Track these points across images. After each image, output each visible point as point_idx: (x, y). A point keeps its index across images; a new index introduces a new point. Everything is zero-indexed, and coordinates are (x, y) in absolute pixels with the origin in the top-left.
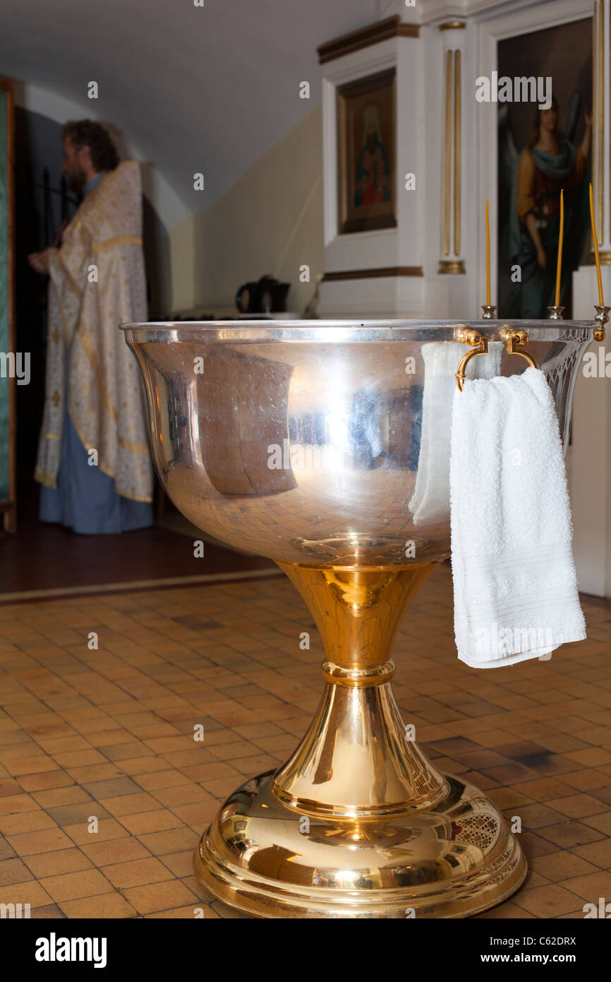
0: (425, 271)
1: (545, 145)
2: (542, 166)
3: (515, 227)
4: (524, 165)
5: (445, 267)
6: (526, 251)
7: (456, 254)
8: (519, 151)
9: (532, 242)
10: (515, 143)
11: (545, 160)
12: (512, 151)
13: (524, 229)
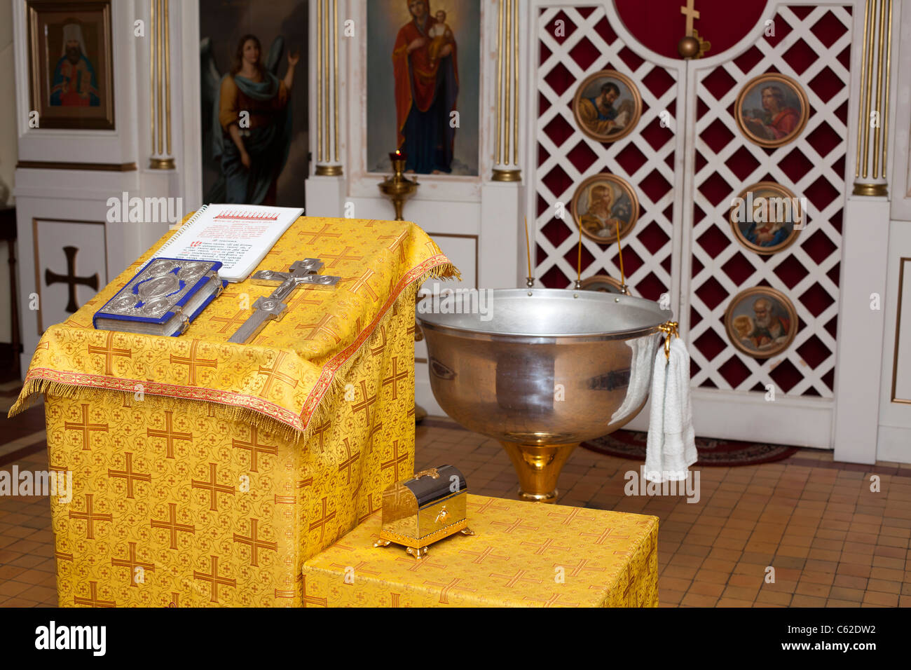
0: (137, 165)
1: (248, 72)
2: (245, 89)
3: (218, 133)
4: (226, 87)
5: (156, 164)
6: (230, 152)
7: (169, 153)
8: (221, 74)
9: (235, 146)
10: (217, 68)
11: (248, 85)
12: (214, 74)
13: (227, 135)
